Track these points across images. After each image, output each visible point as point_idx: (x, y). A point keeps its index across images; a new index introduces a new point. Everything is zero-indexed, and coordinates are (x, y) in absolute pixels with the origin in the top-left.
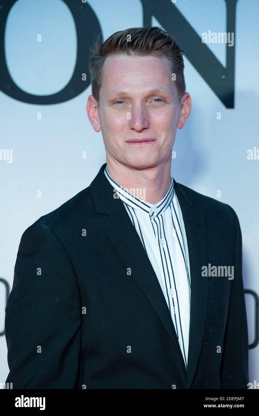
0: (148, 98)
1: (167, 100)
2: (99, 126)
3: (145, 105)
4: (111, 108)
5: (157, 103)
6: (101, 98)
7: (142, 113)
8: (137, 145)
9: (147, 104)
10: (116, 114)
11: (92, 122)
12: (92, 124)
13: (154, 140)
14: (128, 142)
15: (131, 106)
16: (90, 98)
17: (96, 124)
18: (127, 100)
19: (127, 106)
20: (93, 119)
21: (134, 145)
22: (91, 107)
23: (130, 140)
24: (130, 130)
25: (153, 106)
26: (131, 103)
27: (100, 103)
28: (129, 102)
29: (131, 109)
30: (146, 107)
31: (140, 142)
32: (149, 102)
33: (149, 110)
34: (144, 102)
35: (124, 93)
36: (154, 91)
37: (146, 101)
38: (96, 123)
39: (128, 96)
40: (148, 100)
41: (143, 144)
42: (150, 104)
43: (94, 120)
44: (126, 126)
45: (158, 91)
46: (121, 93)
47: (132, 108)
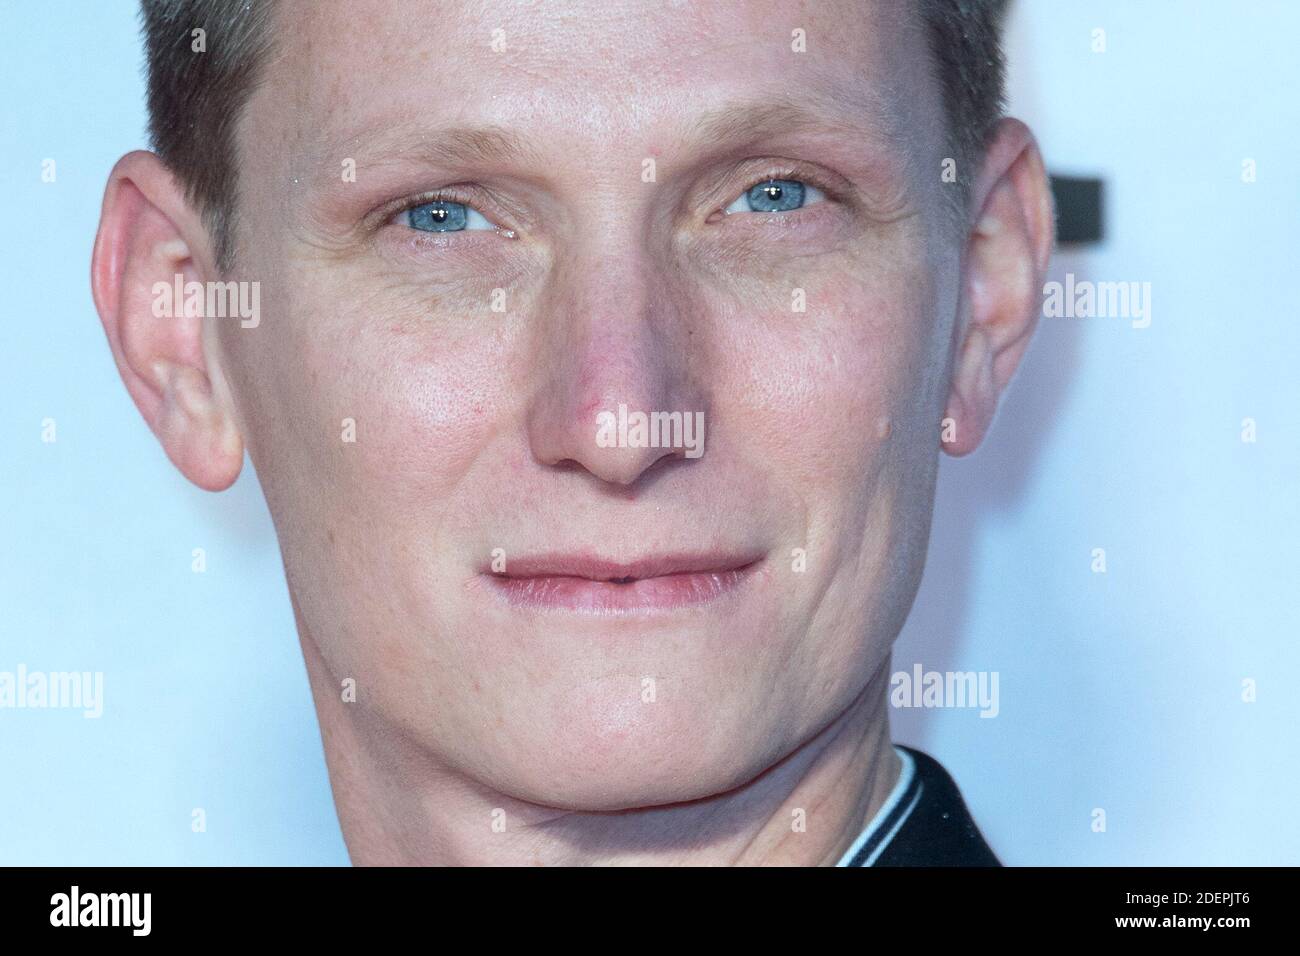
0: (692, 185)
1: (867, 196)
2: (230, 439)
3: (670, 246)
4: (354, 270)
5: (774, 224)
6: (250, 184)
7: (650, 315)
8: (590, 608)
9: (684, 237)
10: (399, 330)
11: (152, 402)
12: (148, 418)
13: (739, 566)
14: (512, 577)
15: (540, 252)
16: (127, 182)
17: (191, 418)
18: (504, 197)
19: (507, 248)
20: (160, 371)
21: (561, 612)
22: (136, 262)
23: (531, 562)
24: (531, 468)
25: (741, 254)
26: (542, 228)
27: (244, 224)
28: (521, 220)
29: (541, 282)
30: (683, 261)
31: (622, 579)
32: (701, 211)
33: (708, 291)
34: (663, 213)
35: (481, 139)
36: (756, 116)
37: (681, 210)
38: (196, 404)
39: (522, 164)
40: (700, 193)
41: (646, 603)
42: (714, 234)
43: (172, 378)
44: (494, 431)
45: (792, 119)
46: (456, 134)
47: (555, 271)
